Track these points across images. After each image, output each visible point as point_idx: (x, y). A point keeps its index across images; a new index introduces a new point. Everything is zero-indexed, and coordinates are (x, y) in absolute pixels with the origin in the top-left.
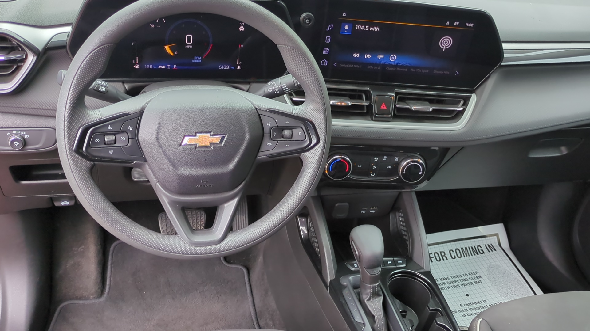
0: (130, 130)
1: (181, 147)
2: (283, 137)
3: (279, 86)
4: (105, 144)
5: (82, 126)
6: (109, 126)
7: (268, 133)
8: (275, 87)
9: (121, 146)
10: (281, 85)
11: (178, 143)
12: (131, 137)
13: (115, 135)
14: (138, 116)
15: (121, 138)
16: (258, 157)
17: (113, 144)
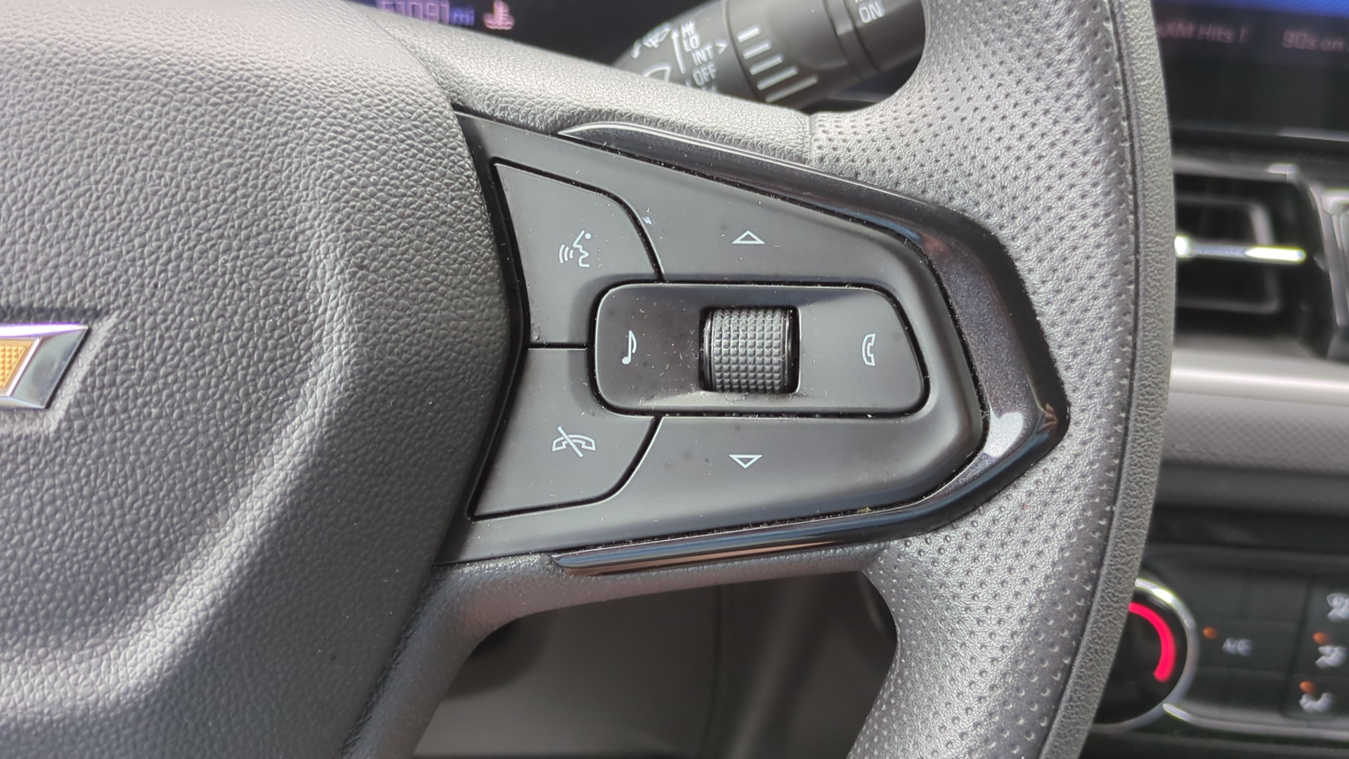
2: (706, 384)
3: (715, 49)
7: (564, 339)
8: (687, 56)
10: (733, 41)
16: (467, 569)
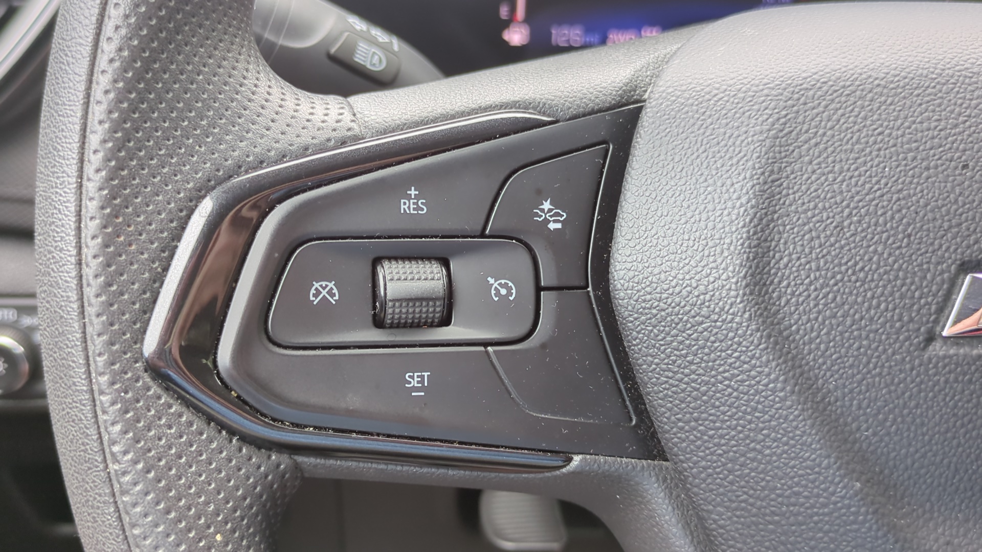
0: (552, 226)
1: (937, 349)
4: (378, 323)
5: (220, 182)
6: (413, 192)
9: (486, 344)
11: (911, 320)
12: (553, 282)
13: (445, 263)
14: (600, 139)
15: (491, 281)
17: (432, 325)
